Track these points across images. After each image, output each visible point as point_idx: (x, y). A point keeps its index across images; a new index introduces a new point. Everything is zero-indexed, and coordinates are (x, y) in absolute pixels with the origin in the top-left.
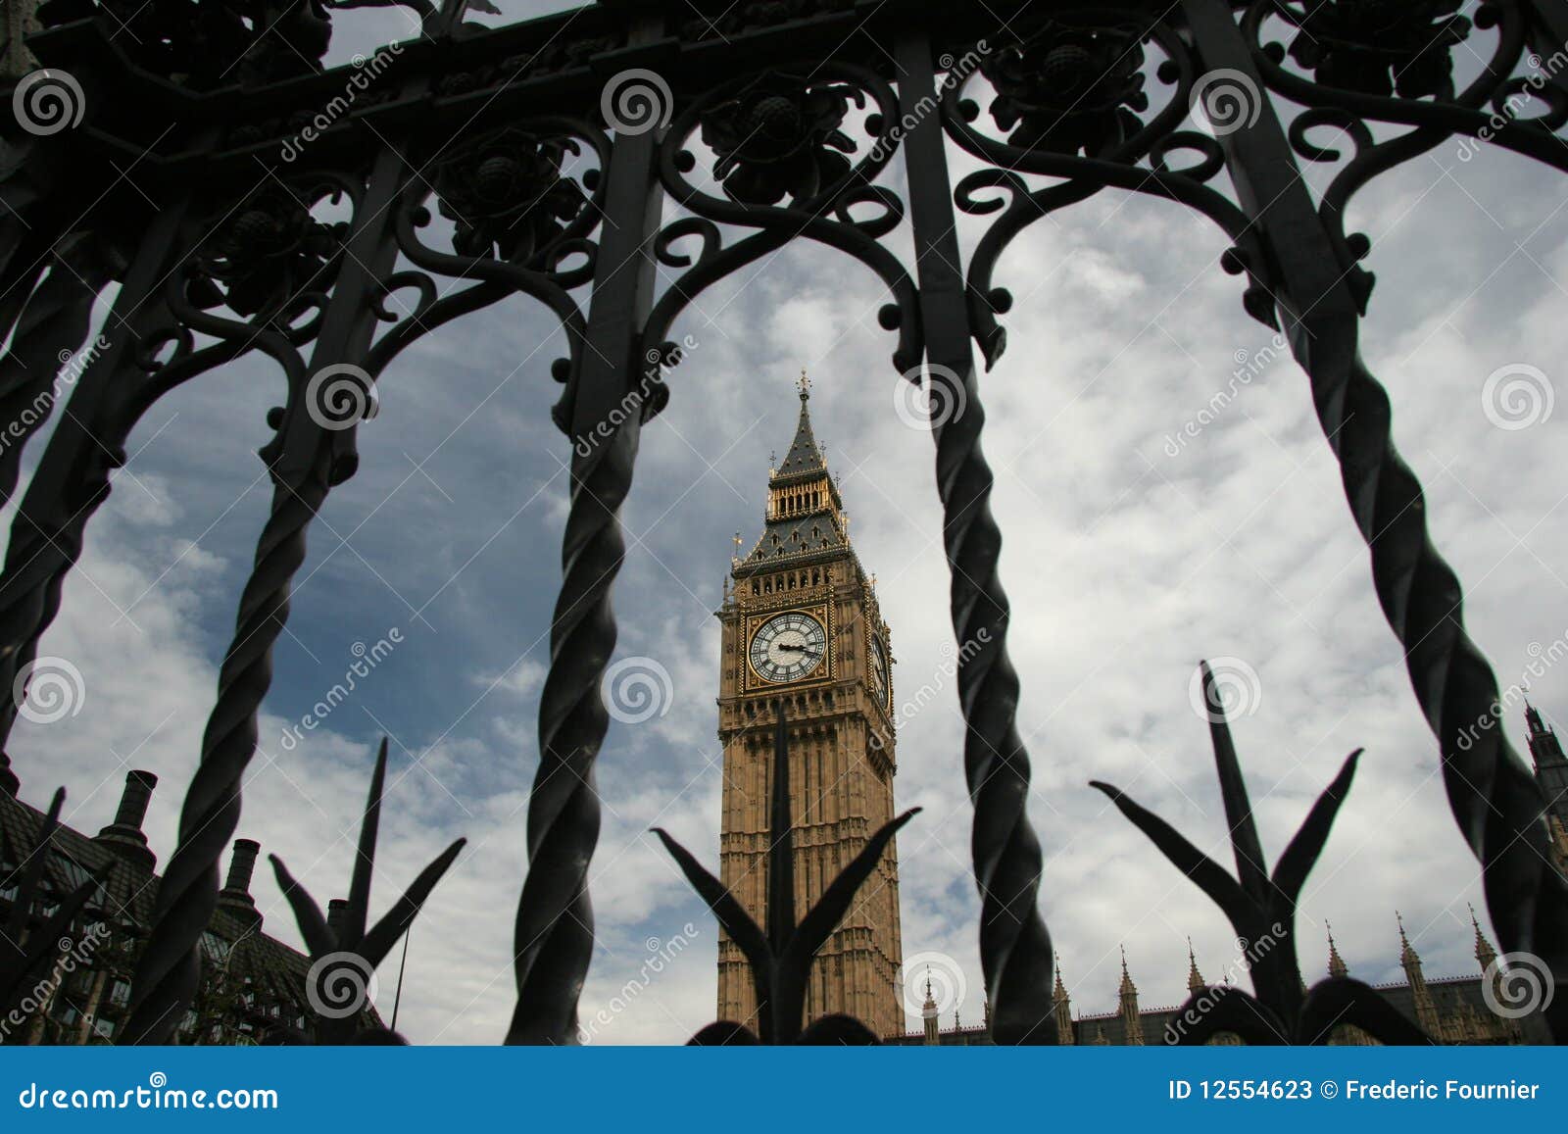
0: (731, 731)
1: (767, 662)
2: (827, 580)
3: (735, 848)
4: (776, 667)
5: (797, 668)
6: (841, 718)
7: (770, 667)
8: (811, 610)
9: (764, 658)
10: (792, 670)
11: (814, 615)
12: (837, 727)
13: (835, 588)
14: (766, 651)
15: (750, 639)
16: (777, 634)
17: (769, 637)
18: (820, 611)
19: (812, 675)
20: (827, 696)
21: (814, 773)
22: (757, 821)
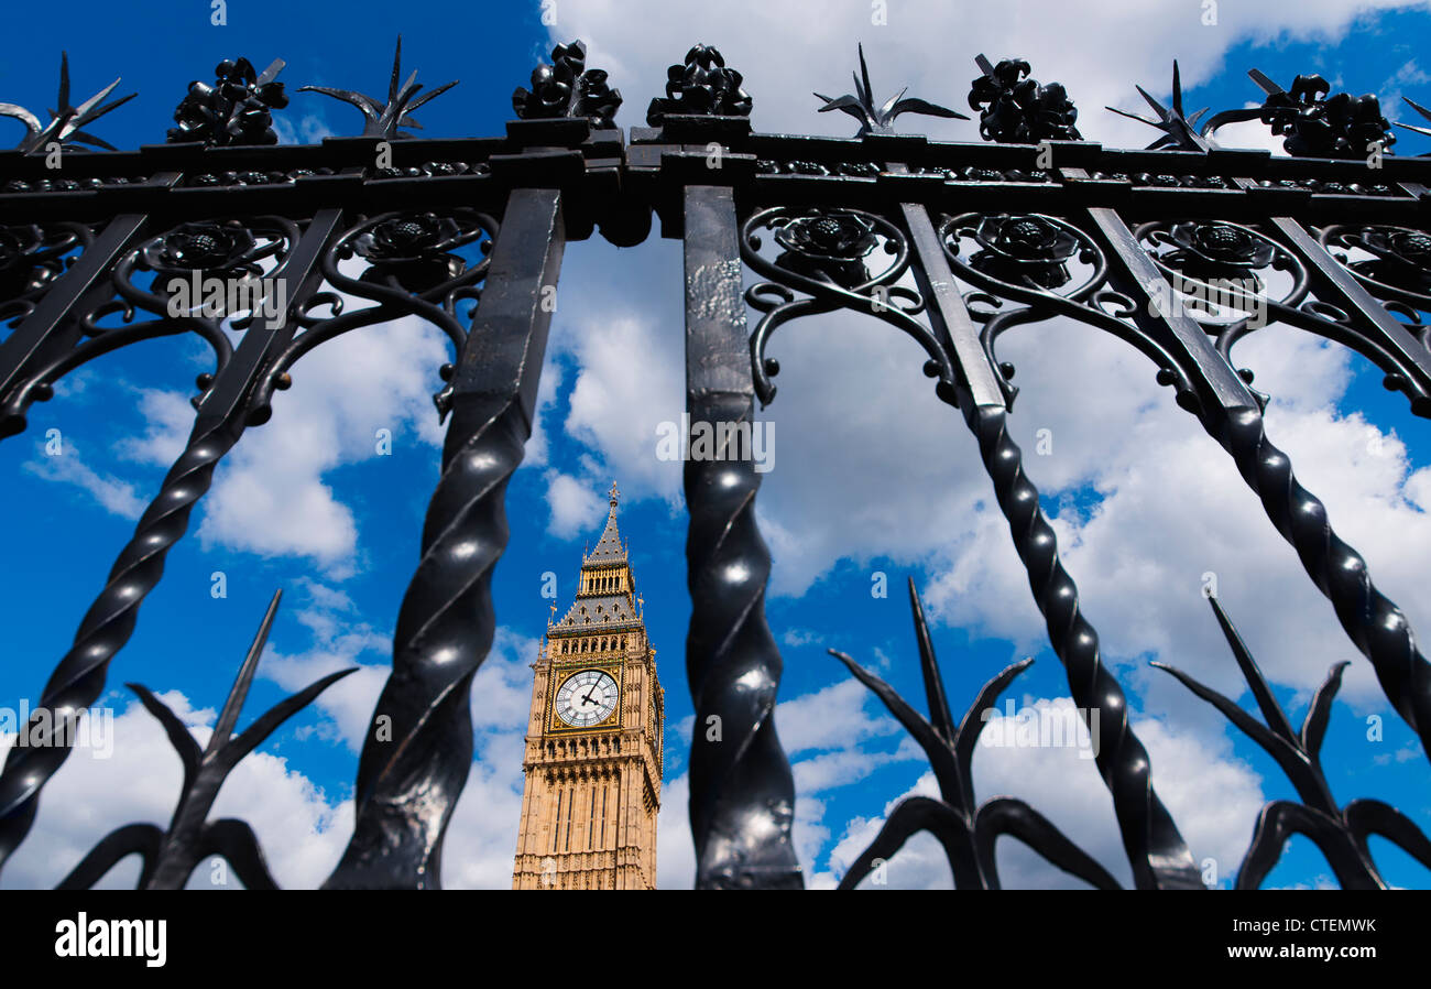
0: (534, 765)
1: (570, 708)
2: (623, 646)
3: (527, 868)
4: (577, 714)
5: (594, 715)
6: (626, 760)
7: (572, 713)
8: (609, 669)
9: (567, 705)
10: (589, 717)
11: (611, 673)
12: (622, 767)
13: (630, 654)
14: (569, 700)
15: (557, 688)
16: (580, 686)
17: (573, 688)
18: (616, 671)
19: (605, 722)
20: (616, 741)
21: (600, 806)
22: (548, 845)
